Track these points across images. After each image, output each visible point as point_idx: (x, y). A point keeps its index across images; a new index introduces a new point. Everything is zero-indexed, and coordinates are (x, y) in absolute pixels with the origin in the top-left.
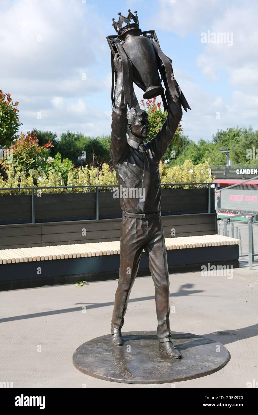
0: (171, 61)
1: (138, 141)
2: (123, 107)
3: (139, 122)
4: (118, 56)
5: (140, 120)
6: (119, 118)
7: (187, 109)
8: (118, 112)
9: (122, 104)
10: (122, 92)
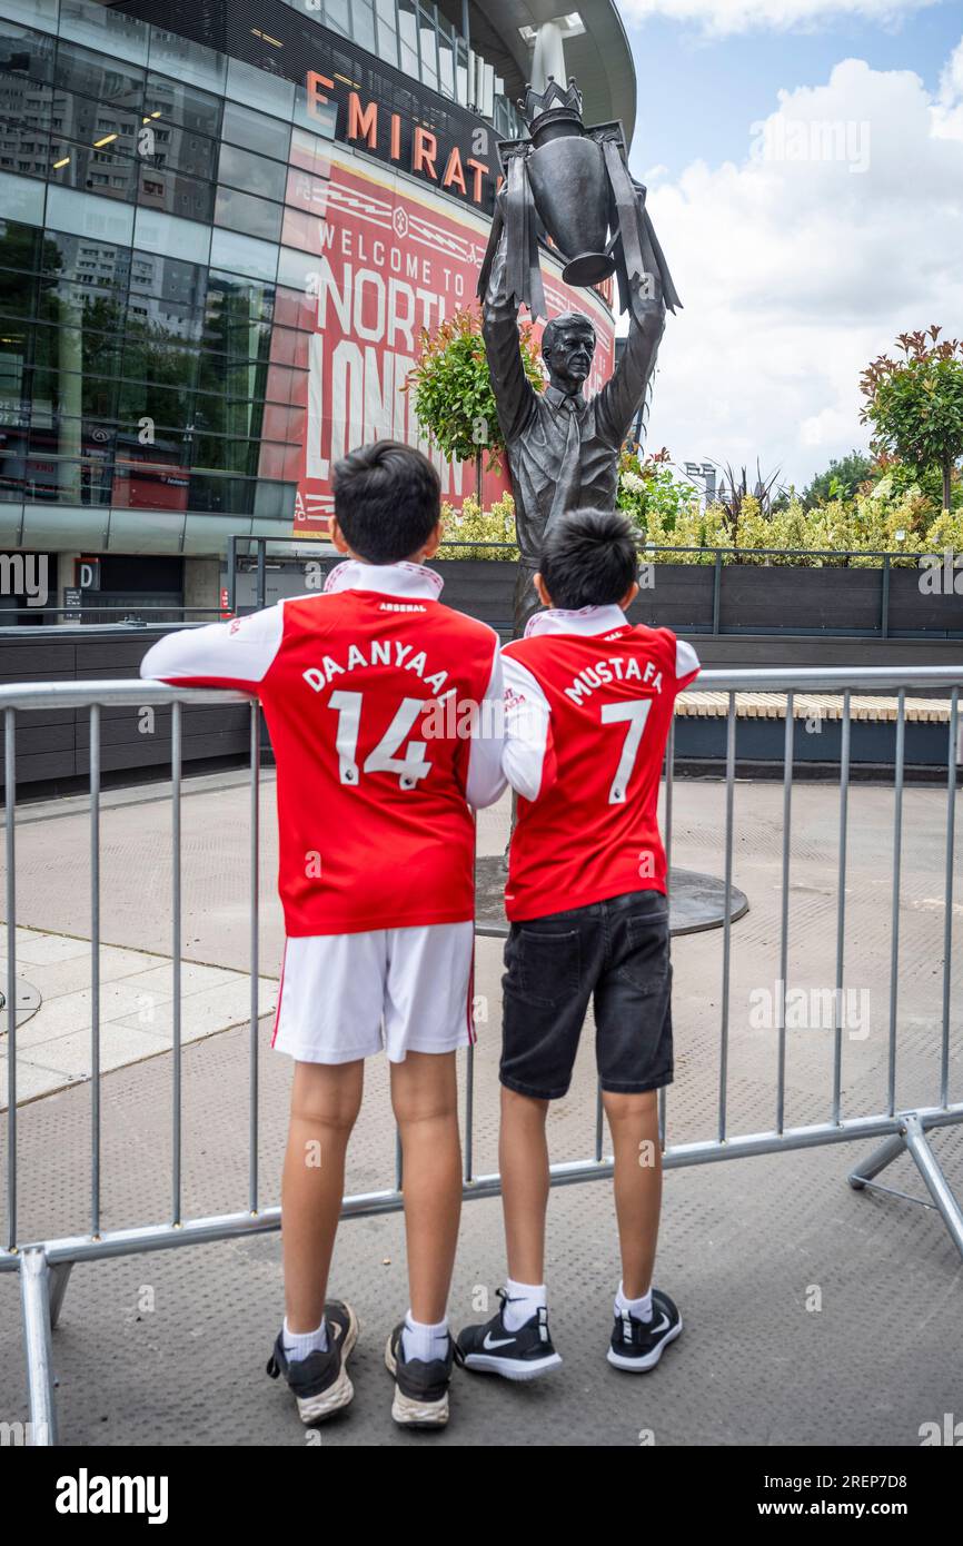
0: (643, 191)
1: (565, 390)
2: (502, 303)
3: (565, 342)
4: (506, 187)
5: (567, 337)
6: (490, 329)
7: (675, 307)
8: (491, 317)
9: (500, 298)
10: (505, 270)
